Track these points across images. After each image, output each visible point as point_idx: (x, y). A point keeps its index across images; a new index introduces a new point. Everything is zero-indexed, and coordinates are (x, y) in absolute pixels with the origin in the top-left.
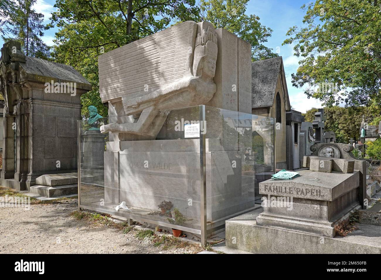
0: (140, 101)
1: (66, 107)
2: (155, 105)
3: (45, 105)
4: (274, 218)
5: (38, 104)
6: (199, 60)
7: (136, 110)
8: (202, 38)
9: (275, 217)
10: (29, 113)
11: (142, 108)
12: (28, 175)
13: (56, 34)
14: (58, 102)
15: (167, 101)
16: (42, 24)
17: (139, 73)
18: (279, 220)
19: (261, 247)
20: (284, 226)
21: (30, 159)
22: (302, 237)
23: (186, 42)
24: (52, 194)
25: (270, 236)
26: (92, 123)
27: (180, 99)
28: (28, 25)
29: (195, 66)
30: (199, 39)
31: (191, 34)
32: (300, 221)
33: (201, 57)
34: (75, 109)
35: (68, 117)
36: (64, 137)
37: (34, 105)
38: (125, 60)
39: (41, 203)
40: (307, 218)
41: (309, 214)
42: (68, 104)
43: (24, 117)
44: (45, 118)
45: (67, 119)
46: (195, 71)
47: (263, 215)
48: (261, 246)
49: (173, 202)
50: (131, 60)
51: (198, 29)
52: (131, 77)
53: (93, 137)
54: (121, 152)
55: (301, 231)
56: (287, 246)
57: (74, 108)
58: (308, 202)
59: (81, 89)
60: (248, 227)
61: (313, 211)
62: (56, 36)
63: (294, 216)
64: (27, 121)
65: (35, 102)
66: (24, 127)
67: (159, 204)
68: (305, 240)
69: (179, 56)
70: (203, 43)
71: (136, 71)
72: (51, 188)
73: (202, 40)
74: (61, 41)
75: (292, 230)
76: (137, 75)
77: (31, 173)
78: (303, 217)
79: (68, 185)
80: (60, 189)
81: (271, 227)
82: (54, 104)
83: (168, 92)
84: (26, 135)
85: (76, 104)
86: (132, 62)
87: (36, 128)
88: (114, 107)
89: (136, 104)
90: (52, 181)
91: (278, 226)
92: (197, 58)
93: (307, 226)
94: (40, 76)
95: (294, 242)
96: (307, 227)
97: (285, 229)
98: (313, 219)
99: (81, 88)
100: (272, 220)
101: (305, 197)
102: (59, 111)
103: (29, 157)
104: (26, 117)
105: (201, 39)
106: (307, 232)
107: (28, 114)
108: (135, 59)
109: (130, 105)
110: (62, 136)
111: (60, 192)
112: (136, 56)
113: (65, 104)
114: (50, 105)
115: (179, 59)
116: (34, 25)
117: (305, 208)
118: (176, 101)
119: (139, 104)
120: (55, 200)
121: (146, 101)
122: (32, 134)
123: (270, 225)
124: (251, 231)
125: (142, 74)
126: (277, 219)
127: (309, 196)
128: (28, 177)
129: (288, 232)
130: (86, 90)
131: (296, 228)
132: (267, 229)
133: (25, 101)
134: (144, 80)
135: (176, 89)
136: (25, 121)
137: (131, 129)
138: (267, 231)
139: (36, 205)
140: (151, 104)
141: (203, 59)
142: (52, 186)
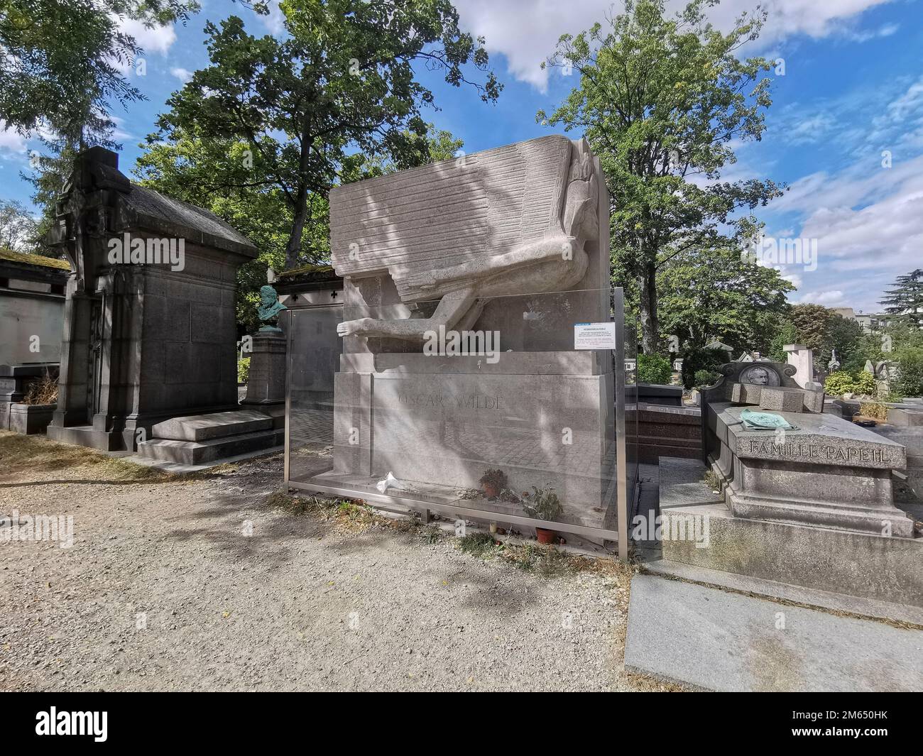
0: (442, 277)
1: (210, 286)
2: (474, 286)
3: (170, 279)
4: (773, 503)
5: (156, 277)
6: (577, 208)
7: (430, 294)
8: (583, 167)
9: (776, 501)
10: (134, 292)
11: (444, 291)
12: (127, 417)
13: (139, 160)
14: (195, 275)
15: (502, 280)
16: (110, 139)
17: (434, 224)
18: (787, 506)
19: (751, 561)
20: (800, 519)
21: (133, 386)
22: (850, 541)
23: (552, 172)
24: (198, 457)
25: (772, 539)
26: (267, 318)
27: (537, 277)
28: (82, 138)
29: (569, 217)
30: (576, 170)
31: (564, 159)
32: (835, 508)
33: (582, 201)
34: (225, 291)
35: (212, 305)
36: (204, 343)
37: (148, 277)
38: (399, 199)
39: (178, 477)
40: (847, 501)
41: (850, 494)
42: (214, 281)
43: (122, 301)
44: (168, 305)
45: (211, 309)
46: (568, 226)
47: (747, 497)
48: (750, 559)
49: (507, 473)
50: (413, 199)
51: (574, 152)
52: (413, 231)
53: (269, 344)
54: (377, 375)
55: (842, 528)
56: (815, 558)
57: (224, 288)
58: (847, 472)
59: (240, 254)
60: (718, 522)
61: (859, 489)
62: (138, 163)
63: (815, 498)
64: (130, 309)
65: (151, 273)
66: (122, 321)
67: (481, 477)
68: (856, 545)
69: (533, 197)
70: (585, 176)
71: (427, 220)
72: (195, 446)
73: (584, 171)
74: (149, 172)
75: (822, 526)
76: (429, 228)
77: (134, 415)
78: (838, 499)
79: (227, 436)
80: (213, 446)
81: (772, 522)
82: (187, 278)
83: (516, 262)
84: (124, 336)
85: (228, 282)
86: (415, 204)
87: (150, 324)
88: (357, 289)
89: (433, 282)
90: (198, 431)
91: (787, 519)
92: (575, 202)
93: (856, 518)
94: (166, 222)
95: (831, 550)
96: (855, 520)
97: (804, 524)
98: (860, 503)
99: (240, 252)
100: (772, 508)
101: (847, 464)
102: (197, 292)
103: (131, 382)
104: (127, 302)
105: (583, 169)
106: (855, 530)
107: (133, 294)
108: (426, 198)
109: (418, 284)
110: (199, 340)
111: (213, 451)
112: (427, 193)
113: (209, 280)
114: (180, 280)
115: (534, 202)
116: (94, 138)
117: (842, 484)
118: (524, 280)
119: (439, 283)
120: (207, 470)
121: (457, 278)
122: (140, 335)
123: (767, 517)
124: (725, 529)
125: (441, 226)
126: (781, 506)
127: (855, 461)
128: (128, 422)
129: (815, 531)
130: (249, 257)
131: (829, 522)
132: (764, 525)
133: (127, 270)
134: (445, 239)
135: (534, 257)
136: (125, 309)
137: (418, 330)
138: (766, 530)
139: (169, 484)
140: (467, 284)
141: (585, 206)
142: (198, 441)
